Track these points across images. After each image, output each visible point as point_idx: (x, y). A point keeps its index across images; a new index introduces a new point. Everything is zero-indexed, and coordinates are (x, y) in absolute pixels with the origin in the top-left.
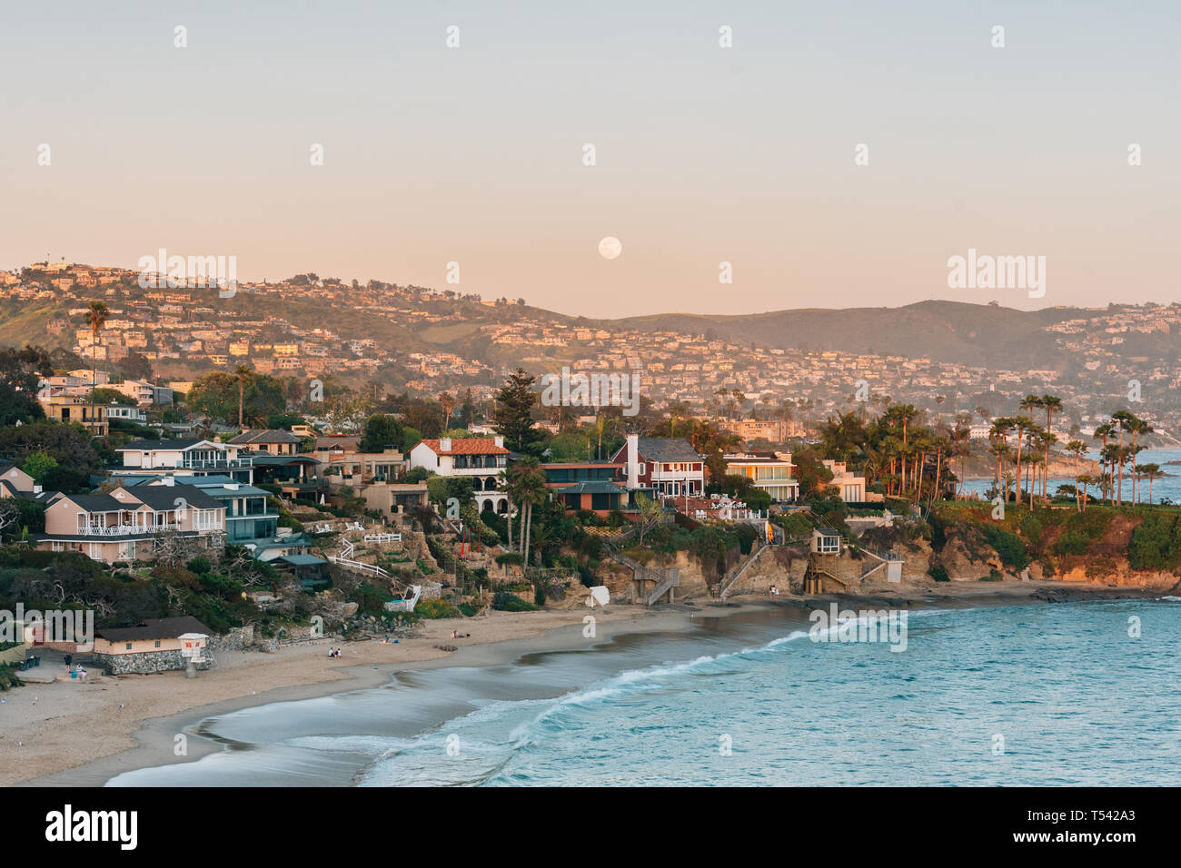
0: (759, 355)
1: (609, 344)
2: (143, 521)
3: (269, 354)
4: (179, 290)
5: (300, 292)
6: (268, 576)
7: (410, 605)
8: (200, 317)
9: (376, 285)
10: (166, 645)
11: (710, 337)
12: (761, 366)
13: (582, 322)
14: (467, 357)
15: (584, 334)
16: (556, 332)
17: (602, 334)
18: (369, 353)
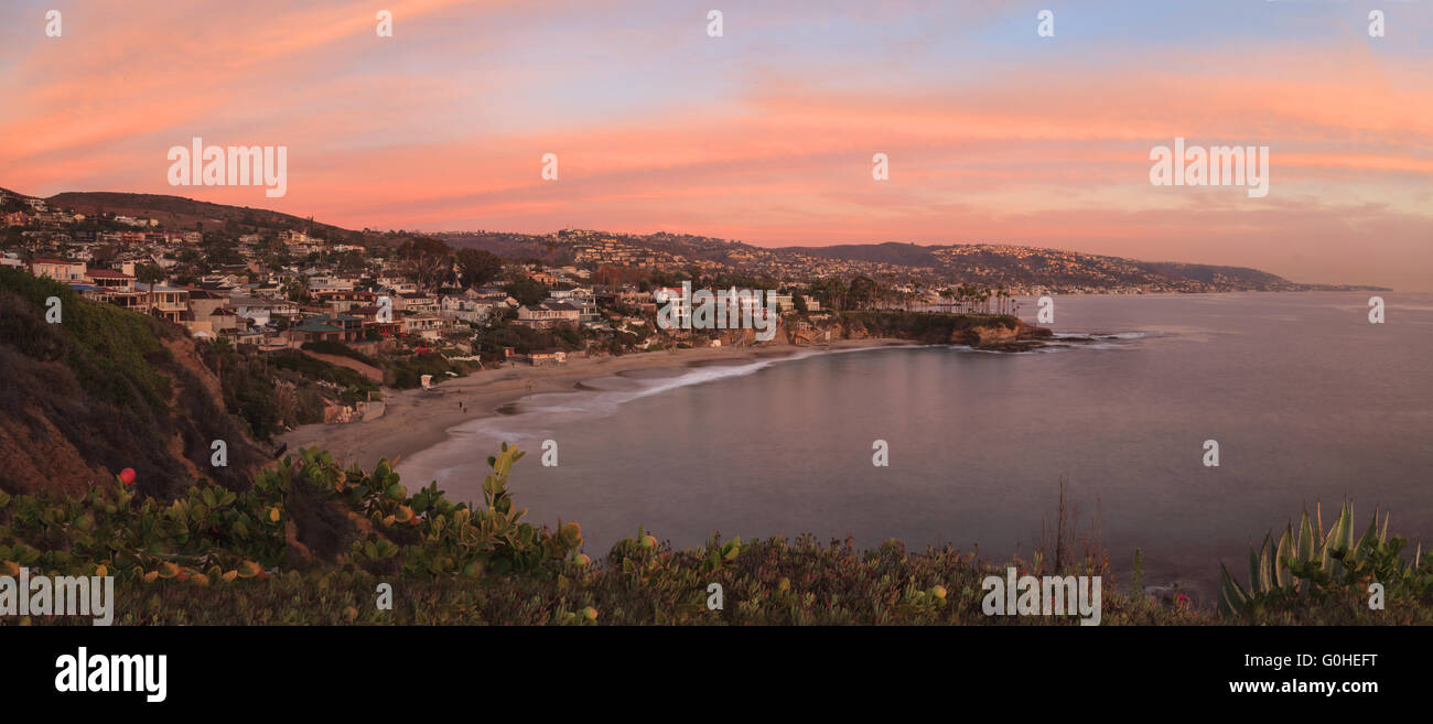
0: (825, 261)
1: (770, 256)
2: (552, 315)
3: (644, 261)
4: (614, 238)
5: (659, 238)
6: (594, 334)
7: (646, 346)
8: (620, 248)
9: (686, 236)
10: (551, 356)
11: (807, 255)
12: (825, 265)
13: (760, 249)
14: (718, 261)
15: (761, 253)
16: (750, 253)
17: (768, 253)
18: (680, 261)
